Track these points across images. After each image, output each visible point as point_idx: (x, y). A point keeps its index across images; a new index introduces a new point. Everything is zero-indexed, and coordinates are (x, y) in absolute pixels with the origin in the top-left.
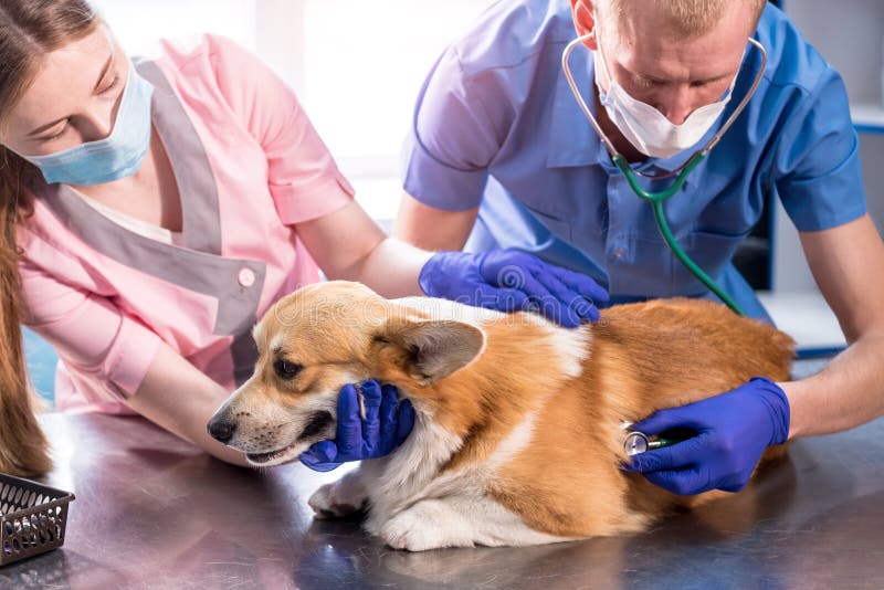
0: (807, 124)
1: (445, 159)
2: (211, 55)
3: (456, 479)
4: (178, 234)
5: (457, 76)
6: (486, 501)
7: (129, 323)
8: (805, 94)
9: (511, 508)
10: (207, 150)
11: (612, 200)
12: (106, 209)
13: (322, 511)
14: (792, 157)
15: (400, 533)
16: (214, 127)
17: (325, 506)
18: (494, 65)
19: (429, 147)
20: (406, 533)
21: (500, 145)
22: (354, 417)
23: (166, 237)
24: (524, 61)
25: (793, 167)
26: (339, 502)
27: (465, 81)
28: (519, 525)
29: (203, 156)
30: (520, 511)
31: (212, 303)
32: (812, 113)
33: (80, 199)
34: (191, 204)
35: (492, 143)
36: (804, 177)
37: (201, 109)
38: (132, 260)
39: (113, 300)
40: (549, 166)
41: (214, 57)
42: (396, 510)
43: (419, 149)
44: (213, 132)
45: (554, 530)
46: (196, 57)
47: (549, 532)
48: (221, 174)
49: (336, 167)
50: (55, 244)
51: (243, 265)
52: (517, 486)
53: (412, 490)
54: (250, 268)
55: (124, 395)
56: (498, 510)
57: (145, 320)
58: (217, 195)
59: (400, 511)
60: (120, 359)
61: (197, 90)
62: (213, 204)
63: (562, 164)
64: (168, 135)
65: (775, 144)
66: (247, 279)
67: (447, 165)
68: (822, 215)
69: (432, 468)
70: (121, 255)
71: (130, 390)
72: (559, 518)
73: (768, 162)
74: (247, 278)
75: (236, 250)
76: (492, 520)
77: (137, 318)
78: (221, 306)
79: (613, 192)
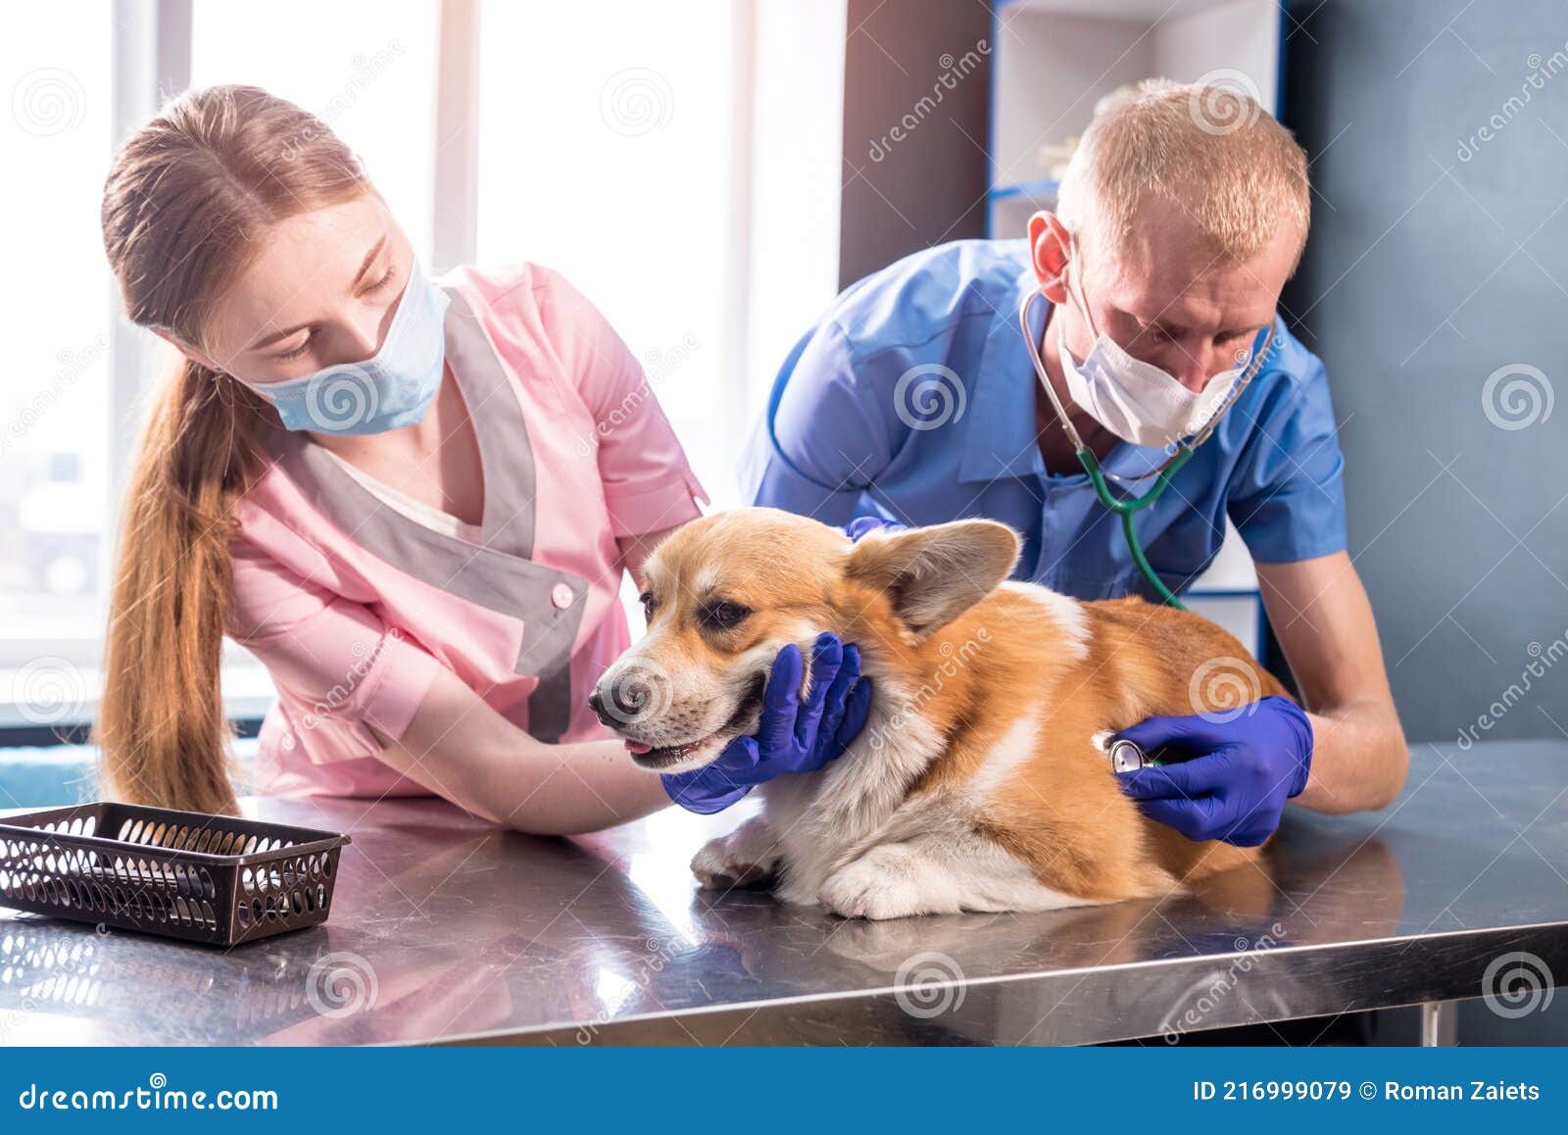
0: (1290, 428)
1: (817, 474)
2: (535, 289)
3: (930, 807)
4: (474, 529)
5: (843, 358)
6: (977, 841)
7: (393, 642)
8: (1294, 383)
9: (1016, 850)
10: (524, 413)
11: (1048, 525)
12: (374, 482)
13: (715, 877)
14: (1269, 469)
15: (854, 893)
16: (537, 385)
17: (719, 869)
18: (897, 342)
19: (792, 456)
20: (864, 892)
21: (893, 456)
22: (790, 697)
23: (447, 526)
24: (932, 338)
25: (1270, 479)
26: (741, 861)
27: (855, 364)
28: (1026, 878)
29: (519, 421)
30: (1030, 855)
31: (515, 626)
32: (1296, 413)
33: (337, 467)
34: (498, 487)
35: (884, 450)
36: (1283, 492)
37: (516, 357)
38: (403, 560)
39: (373, 610)
40: (961, 480)
41: (540, 293)
42: (838, 863)
43: (778, 460)
44: (531, 392)
45: (1074, 886)
46: (514, 290)
47: (1066, 889)
48: (542, 447)
49: (687, 464)
50: (292, 523)
51: (558, 578)
52: (1025, 814)
53: (865, 827)
54: (568, 584)
55: (380, 741)
56: (996, 855)
57: (419, 639)
58: (535, 477)
59: (845, 865)
60: (381, 687)
61: (514, 333)
62: (528, 489)
63: (979, 477)
64: (472, 388)
65: (1253, 447)
66: (564, 598)
67: (819, 483)
68: (1301, 541)
69: (897, 787)
70: (388, 550)
71: (392, 733)
72: (1084, 867)
73: (1243, 471)
74: (563, 596)
75: (551, 557)
76: (987, 871)
77: (409, 637)
78: (527, 630)
79: (1050, 514)
